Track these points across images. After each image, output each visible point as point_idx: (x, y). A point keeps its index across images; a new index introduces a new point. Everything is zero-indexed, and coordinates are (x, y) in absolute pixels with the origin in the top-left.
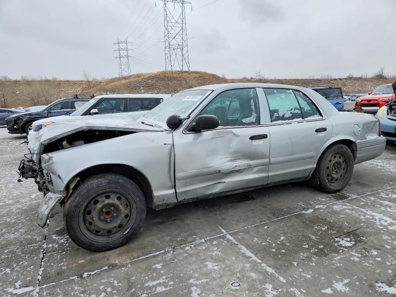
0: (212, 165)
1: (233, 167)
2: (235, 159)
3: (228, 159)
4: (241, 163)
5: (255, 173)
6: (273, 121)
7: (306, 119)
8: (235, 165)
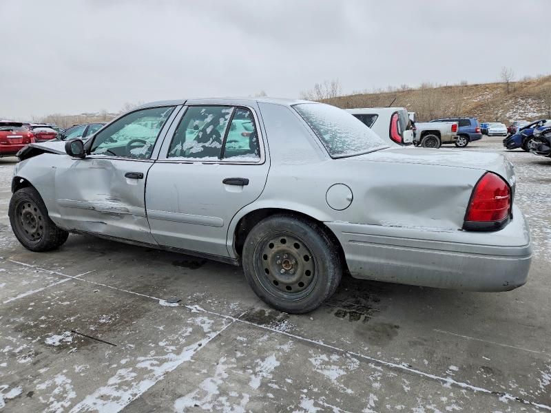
0: (86, 199)
1: (107, 207)
2: (115, 199)
3: (108, 197)
4: (119, 206)
5: (136, 224)
6: (171, 156)
7: (224, 160)
8: (111, 206)
